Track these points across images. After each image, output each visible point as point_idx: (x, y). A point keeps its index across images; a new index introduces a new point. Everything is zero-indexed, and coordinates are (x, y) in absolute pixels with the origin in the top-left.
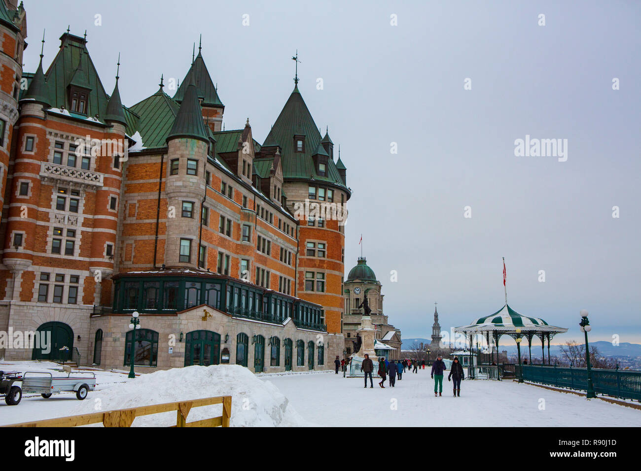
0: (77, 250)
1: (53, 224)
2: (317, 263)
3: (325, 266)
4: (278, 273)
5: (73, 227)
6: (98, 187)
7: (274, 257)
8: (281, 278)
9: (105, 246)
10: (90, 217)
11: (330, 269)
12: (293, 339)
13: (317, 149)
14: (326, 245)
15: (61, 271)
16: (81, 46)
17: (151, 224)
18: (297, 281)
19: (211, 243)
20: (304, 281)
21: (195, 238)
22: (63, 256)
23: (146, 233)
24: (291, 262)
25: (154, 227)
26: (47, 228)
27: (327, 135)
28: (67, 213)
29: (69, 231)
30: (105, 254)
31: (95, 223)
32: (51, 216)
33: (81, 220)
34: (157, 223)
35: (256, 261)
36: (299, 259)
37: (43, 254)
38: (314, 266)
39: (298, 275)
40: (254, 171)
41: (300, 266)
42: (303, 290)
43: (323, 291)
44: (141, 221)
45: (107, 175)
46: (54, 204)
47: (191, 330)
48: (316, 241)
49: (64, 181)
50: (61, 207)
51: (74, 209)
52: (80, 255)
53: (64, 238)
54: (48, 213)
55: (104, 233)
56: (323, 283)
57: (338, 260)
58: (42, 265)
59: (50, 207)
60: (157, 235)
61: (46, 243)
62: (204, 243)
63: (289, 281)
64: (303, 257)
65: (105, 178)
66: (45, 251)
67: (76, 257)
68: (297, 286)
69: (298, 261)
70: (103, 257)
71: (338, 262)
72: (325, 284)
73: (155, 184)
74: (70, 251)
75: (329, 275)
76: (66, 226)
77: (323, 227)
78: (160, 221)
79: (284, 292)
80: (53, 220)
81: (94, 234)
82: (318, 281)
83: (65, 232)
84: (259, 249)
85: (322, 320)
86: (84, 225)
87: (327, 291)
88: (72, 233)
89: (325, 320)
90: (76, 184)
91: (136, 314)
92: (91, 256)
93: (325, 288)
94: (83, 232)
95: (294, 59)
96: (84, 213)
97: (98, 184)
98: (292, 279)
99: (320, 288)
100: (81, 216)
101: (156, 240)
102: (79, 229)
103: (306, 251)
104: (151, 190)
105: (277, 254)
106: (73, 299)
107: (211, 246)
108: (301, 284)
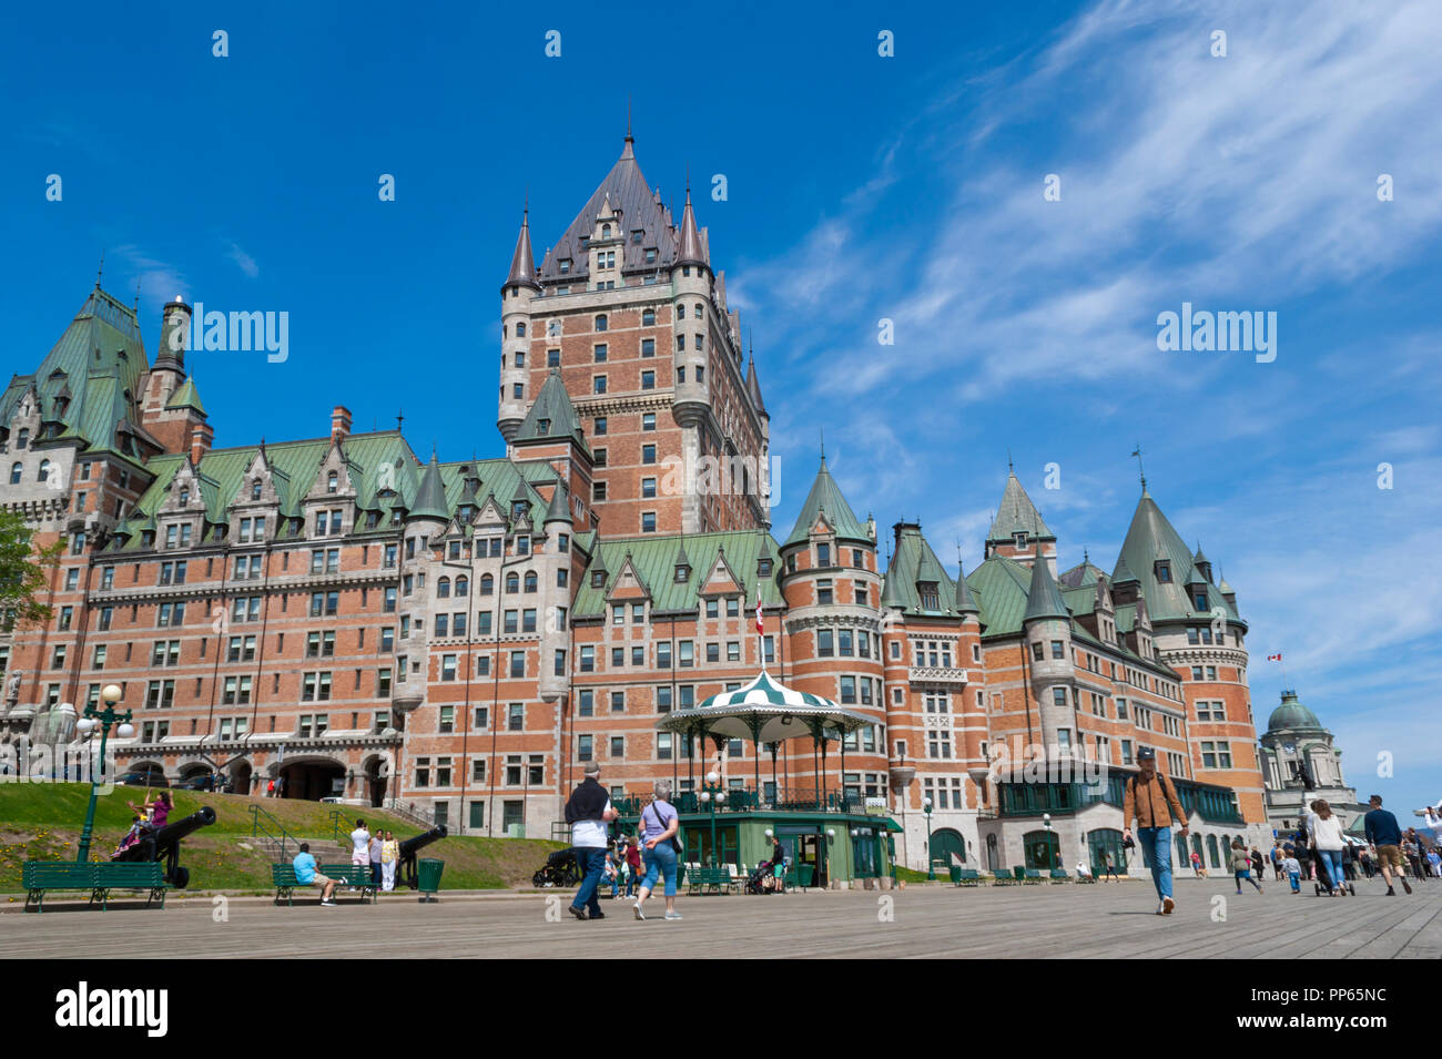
0: (953, 752)
1: (928, 727)
2: (1216, 730)
3: (1227, 731)
4: (1166, 750)
5: (945, 729)
6: (962, 684)
7: (1158, 730)
8: (1170, 754)
9: (981, 745)
10: (960, 715)
11: (1235, 735)
12: (1201, 833)
13: (1189, 576)
14: (1224, 704)
15: (942, 775)
16: (918, 533)
17: (1020, 715)
18: (1191, 756)
19: (1088, 728)
20: (1202, 756)
21: (1072, 726)
22: (941, 759)
23: (1017, 725)
24: (1179, 732)
25: (1025, 719)
26: (922, 733)
27: (1199, 553)
28: (937, 714)
29: (943, 732)
30: (981, 753)
31: (967, 722)
32: (925, 720)
33: (952, 720)
34: (1028, 715)
35: (1139, 740)
36: (1190, 726)
37: (923, 760)
38: (1212, 734)
39: (1190, 748)
40: (1116, 628)
41: (1191, 735)
42: (1201, 767)
43: (1229, 766)
44: (1008, 714)
45: (970, 670)
46: (925, 707)
47: (1092, 829)
48: (1210, 700)
49: (929, 683)
50: (931, 709)
51: (944, 709)
52: (957, 757)
53: (940, 740)
54: (921, 717)
55: (977, 732)
56: (1227, 755)
57: (1244, 721)
58: (925, 771)
59: (921, 711)
60: (1029, 727)
61: (924, 748)
62: (1081, 730)
63: (1180, 757)
64: (1193, 723)
65: (969, 674)
66: (924, 757)
67: (953, 759)
68: (1192, 763)
69: (1188, 729)
70: (979, 757)
71: (1246, 724)
72: (1231, 756)
73: (1018, 671)
74: (947, 754)
75: (1234, 743)
76: (939, 728)
77: (1215, 679)
78: (1030, 711)
79: (1177, 774)
80: (927, 724)
81: (966, 733)
82: (1220, 754)
83: (939, 735)
84: (1138, 725)
85: (1235, 806)
86: (956, 725)
87: (1236, 766)
88: (946, 734)
89: (1239, 806)
90: (941, 683)
91: (1047, 816)
92: (968, 756)
93: (1232, 762)
94: (956, 733)
95: (1135, 454)
96: (954, 712)
97: (963, 681)
98: (1184, 754)
99: (1225, 763)
100: (951, 716)
101: (1030, 733)
102: (952, 730)
103: (1196, 715)
104: (1016, 678)
105: (1160, 725)
106: (957, 804)
107: (1088, 731)
108: (1197, 760)
